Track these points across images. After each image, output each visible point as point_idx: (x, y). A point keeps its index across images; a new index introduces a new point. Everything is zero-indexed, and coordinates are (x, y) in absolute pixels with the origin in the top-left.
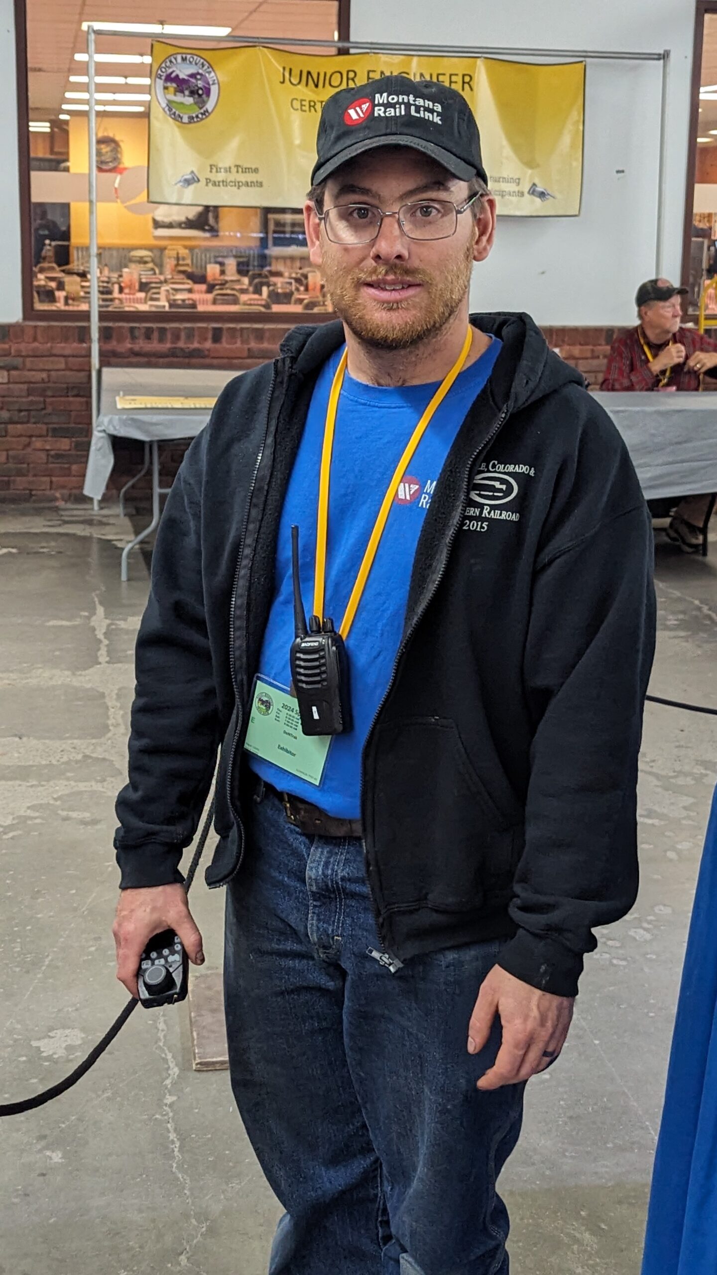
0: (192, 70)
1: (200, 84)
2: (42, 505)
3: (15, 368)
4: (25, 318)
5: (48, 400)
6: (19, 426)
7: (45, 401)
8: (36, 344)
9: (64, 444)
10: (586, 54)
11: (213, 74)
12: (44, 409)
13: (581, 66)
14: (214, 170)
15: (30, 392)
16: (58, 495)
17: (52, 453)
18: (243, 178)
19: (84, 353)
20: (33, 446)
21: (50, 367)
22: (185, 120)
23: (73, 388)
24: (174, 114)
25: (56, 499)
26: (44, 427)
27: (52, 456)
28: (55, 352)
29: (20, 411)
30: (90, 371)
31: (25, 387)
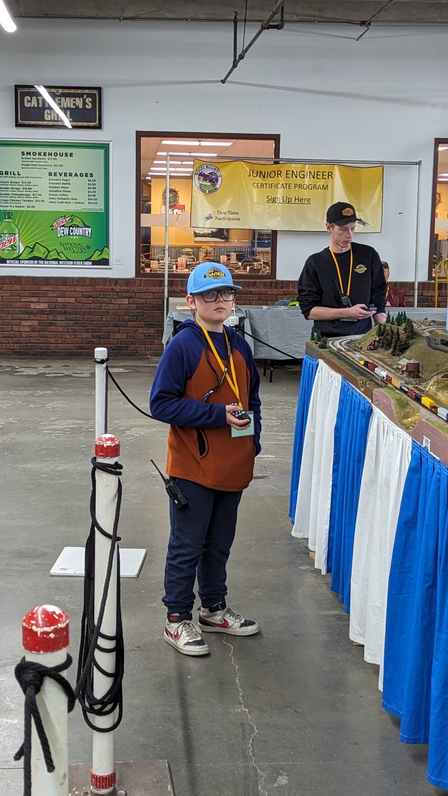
0: (211, 171)
1: (214, 177)
2: (141, 357)
3: (132, 298)
4: (136, 276)
5: (145, 311)
6: (133, 323)
7: (144, 312)
8: (141, 287)
9: (152, 331)
10: (383, 163)
11: (219, 173)
12: (143, 315)
13: (381, 168)
14: (219, 213)
15: (138, 308)
16: (148, 353)
17: (147, 334)
18: (232, 216)
19: (161, 291)
20: (138, 331)
21: (146, 297)
22: (207, 192)
23: (156, 306)
24: (202, 189)
25: (148, 355)
26: (143, 323)
27: (146, 336)
28: (149, 291)
29: (133, 316)
30: (164, 299)
31: (135, 305)
